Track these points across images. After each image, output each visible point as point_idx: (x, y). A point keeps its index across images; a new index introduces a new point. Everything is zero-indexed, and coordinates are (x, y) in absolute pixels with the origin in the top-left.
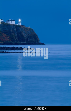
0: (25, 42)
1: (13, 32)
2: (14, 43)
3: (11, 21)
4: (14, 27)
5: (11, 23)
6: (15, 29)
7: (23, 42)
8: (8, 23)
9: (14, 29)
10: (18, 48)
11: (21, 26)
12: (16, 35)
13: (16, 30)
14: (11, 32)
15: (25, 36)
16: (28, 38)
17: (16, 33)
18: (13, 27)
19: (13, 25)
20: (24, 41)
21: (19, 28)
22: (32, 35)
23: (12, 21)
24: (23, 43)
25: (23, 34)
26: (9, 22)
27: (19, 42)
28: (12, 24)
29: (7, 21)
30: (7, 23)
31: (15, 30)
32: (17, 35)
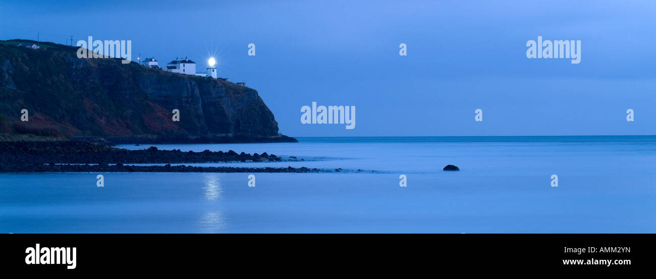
0: (230, 135)
1: (190, 100)
2: (195, 137)
3: (182, 65)
4: (194, 83)
5: (181, 72)
6: (197, 92)
7: (224, 135)
8: (174, 71)
9: (193, 91)
10: (221, 153)
11: (215, 81)
12: (201, 111)
13: (200, 93)
14: (184, 100)
15: (230, 112)
16: (241, 122)
17: (200, 105)
18: (191, 84)
19: (191, 78)
20: (227, 132)
21: (211, 87)
22: (253, 111)
23: (186, 64)
24: (222, 137)
25: (225, 106)
26: (175, 68)
27: (210, 135)
28: (187, 73)
29: (169, 65)
30: (169, 70)
31: (198, 94)
32: (203, 111)
